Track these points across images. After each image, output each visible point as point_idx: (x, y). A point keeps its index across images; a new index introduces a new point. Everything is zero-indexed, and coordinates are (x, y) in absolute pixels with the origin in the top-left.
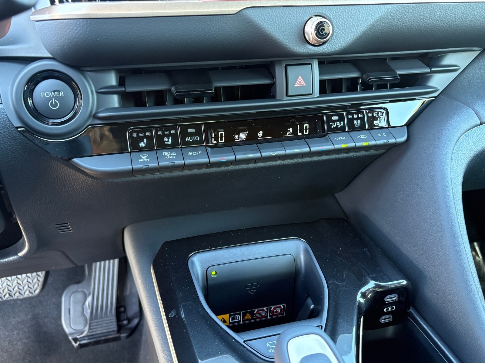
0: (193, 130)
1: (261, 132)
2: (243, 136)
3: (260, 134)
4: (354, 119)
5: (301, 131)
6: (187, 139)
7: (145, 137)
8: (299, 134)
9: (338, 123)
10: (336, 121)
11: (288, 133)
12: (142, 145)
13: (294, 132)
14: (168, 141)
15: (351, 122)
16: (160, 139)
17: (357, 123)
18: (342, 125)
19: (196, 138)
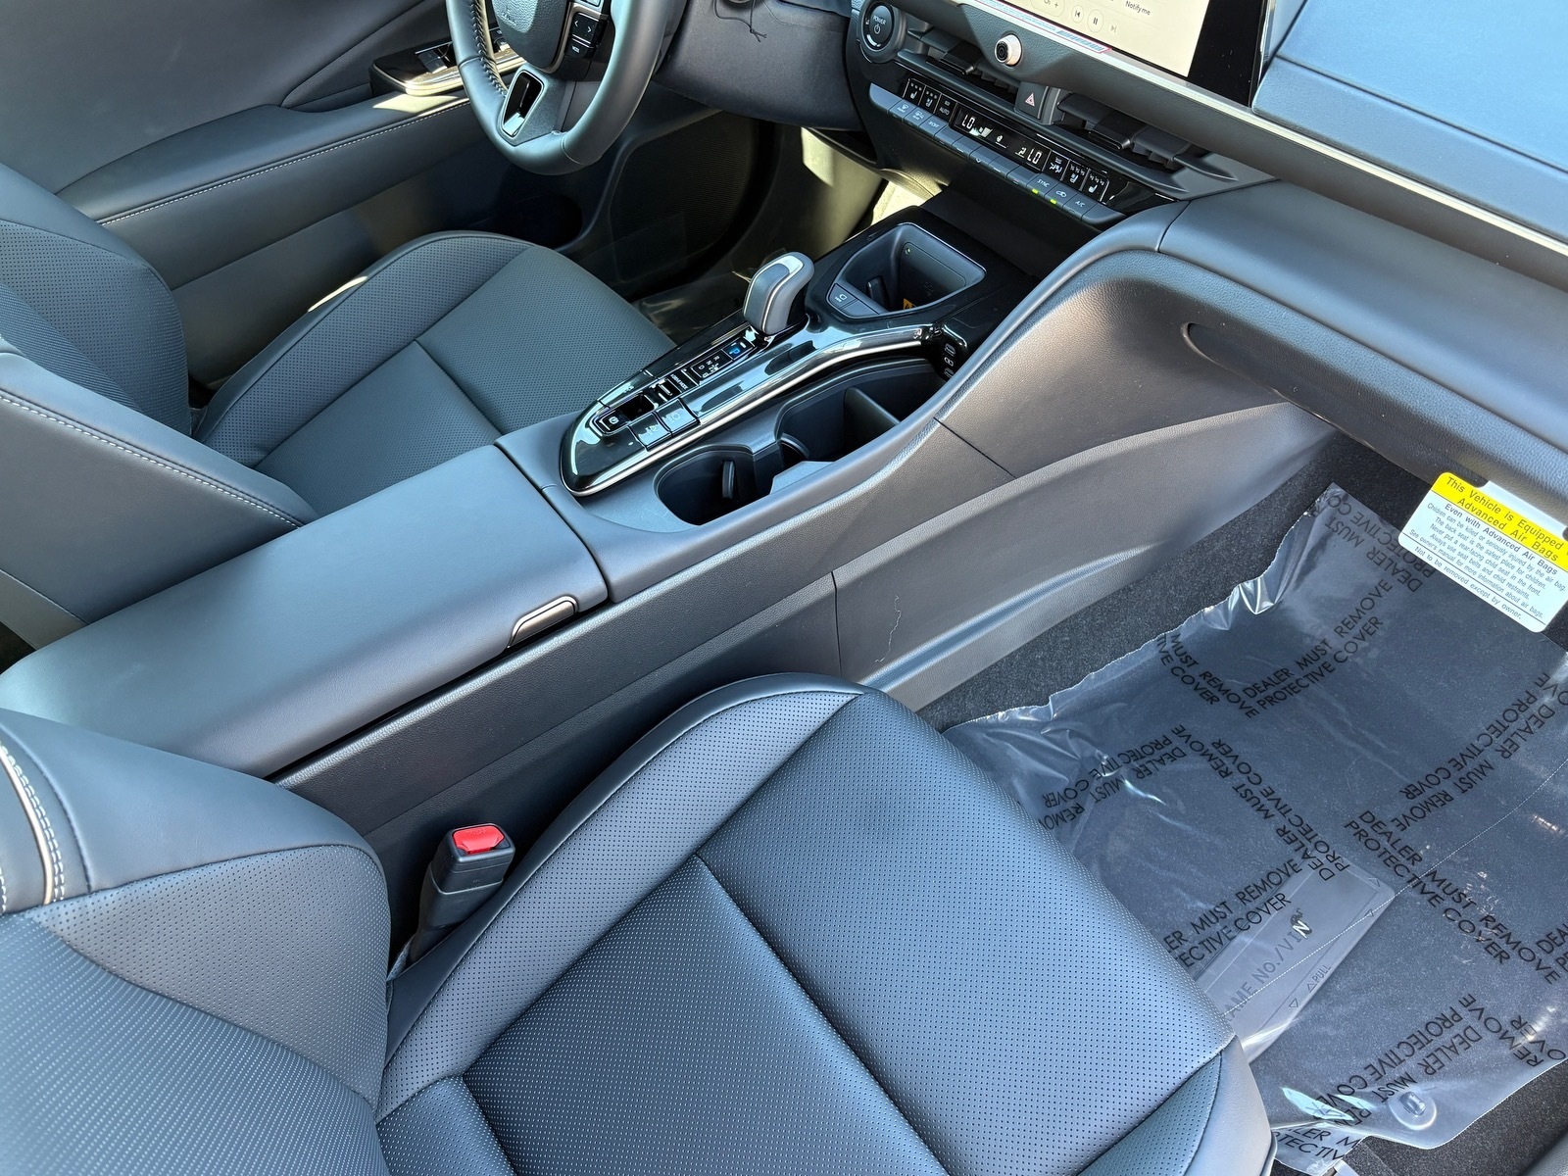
0: (948, 104)
2: (986, 132)
3: (999, 139)
4: (1074, 172)
5: (1032, 158)
6: (941, 109)
9: (1058, 167)
10: (1057, 164)
11: (1021, 152)
13: (1026, 154)
14: (929, 103)
15: (1070, 173)
16: (925, 98)
17: (1074, 179)
18: (1059, 171)
19: (946, 112)
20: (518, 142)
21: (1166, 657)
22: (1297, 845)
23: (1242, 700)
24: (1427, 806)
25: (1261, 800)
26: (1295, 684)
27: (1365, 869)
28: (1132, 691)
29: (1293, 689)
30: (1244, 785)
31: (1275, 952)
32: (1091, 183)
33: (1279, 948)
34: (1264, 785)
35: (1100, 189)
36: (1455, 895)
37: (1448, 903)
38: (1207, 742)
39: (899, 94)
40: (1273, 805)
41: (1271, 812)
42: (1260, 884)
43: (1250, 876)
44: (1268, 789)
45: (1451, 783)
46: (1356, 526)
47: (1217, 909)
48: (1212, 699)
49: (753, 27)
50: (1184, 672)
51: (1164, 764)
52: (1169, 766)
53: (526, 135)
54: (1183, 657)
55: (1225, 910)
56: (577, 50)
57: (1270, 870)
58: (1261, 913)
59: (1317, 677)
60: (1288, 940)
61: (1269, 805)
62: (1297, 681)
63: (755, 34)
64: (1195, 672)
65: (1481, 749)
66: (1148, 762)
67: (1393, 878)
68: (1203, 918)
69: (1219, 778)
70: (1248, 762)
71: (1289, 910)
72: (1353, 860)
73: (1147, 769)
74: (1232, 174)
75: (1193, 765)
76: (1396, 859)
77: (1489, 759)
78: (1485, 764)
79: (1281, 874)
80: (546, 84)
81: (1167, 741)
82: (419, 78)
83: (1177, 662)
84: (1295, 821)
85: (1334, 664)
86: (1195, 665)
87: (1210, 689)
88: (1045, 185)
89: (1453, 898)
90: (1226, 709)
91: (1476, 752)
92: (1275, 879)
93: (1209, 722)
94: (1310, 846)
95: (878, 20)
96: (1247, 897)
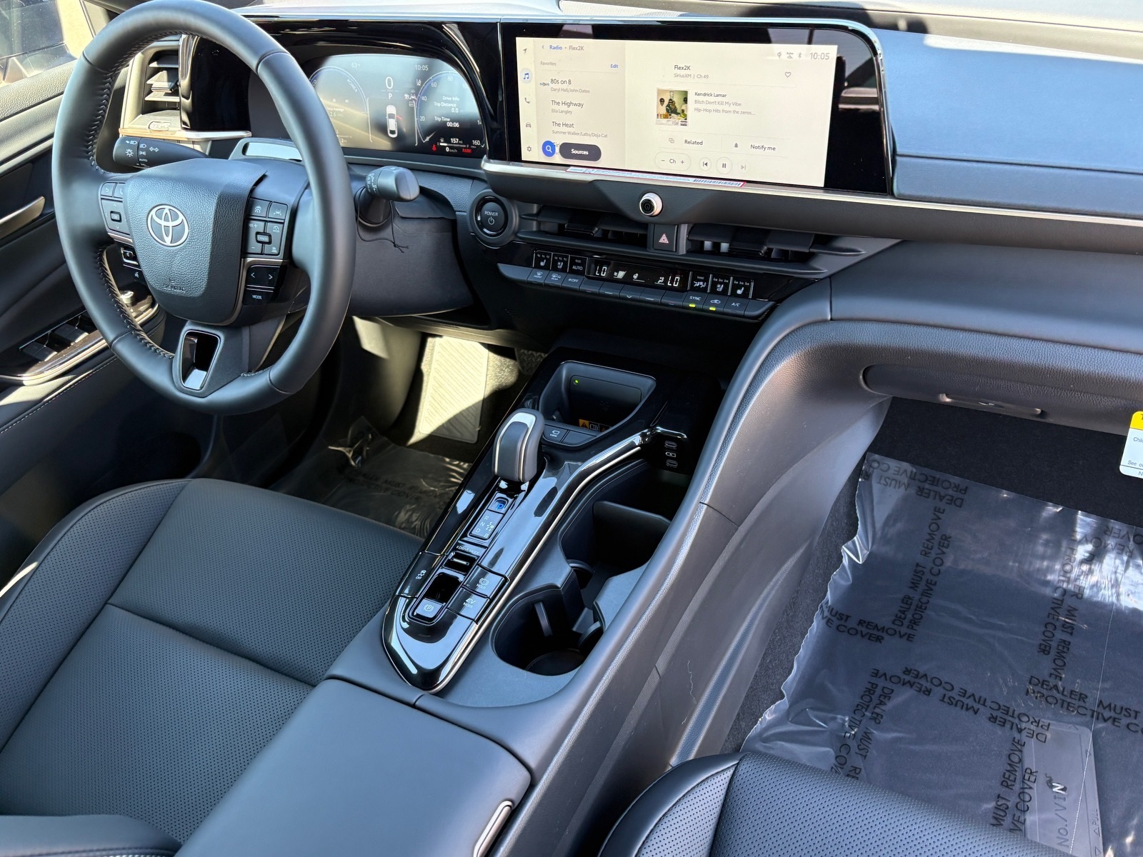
0: (580, 261)
1: (637, 275)
2: (621, 274)
3: (635, 276)
4: (718, 283)
5: (672, 283)
6: (574, 267)
7: (546, 258)
8: (669, 284)
9: (701, 283)
10: (700, 280)
11: (660, 281)
12: (542, 264)
13: (665, 282)
14: (560, 265)
15: (714, 285)
16: (555, 263)
17: (720, 288)
18: (704, 286)
19: (580, 268)
20: (207, 394)
21: (829, 622)
22: (1008, 726)
23: (897, 630)
24: (1060, 655)
25: (966, 702)
26: (920, 604)
27: (1060, 722)
28: (826, 657)
29: (921, 608)
30: (945, 695)
31: (1057, 817)
32: (735, 287)
33: (1057, 812)
34: (957, 690)
35: (747, 289)
36: (1124, 712)
37: (1124, 721)
38: (899, 673)
39: (529, 265)
40: (973, 701)
41: (976, 708)
42: (1009, 768)
43: (1001, 766)
44: (961, 691)
45: (1060, 631)
46: (899, 476)
47: (999, 803)
48: (879, 639)
49: (396, 243)
50: (846, 627)
51: (885, 704)
52: (890, 705)
53: (215, 385)
54: (838, 616)
55: (1004, 802)
56: (260, 297)
57: (1007, 753)
58: (1026, 791)
59: (929, 592)
60: (1057, 802)
61: (970, 702)
62: (920, 601)
63: (398, 247)
64: (852, 623)
65: (1061, 599)
66: (874, 708)
67: (1080, 719)
68: (995, 815)
69: (925, 697)
70: (935, 676)
71: (1042, 779)
72: (1048, 718)
73: (878, 714)
74: (859, 249)
75: (902, 696)
76: (1072, 703)
77: (1069, 603)
78: (1070, 608)
79: (1016, 752)
80: (221, 337)
81: (874, 686)
82: (34, 368)
83: (836, 622)
84: (995, 706)
85: (935, 579)
86: (849, 619)
87: (872, 632)
88: (698, 299)
89: (1125, 715)
90: (891, 642)
91: (1059, 602)
92: (1015, 759)
93: (889, 655)
94: (1016, 721)
95: (490, 214)
96: (1010, 783)
